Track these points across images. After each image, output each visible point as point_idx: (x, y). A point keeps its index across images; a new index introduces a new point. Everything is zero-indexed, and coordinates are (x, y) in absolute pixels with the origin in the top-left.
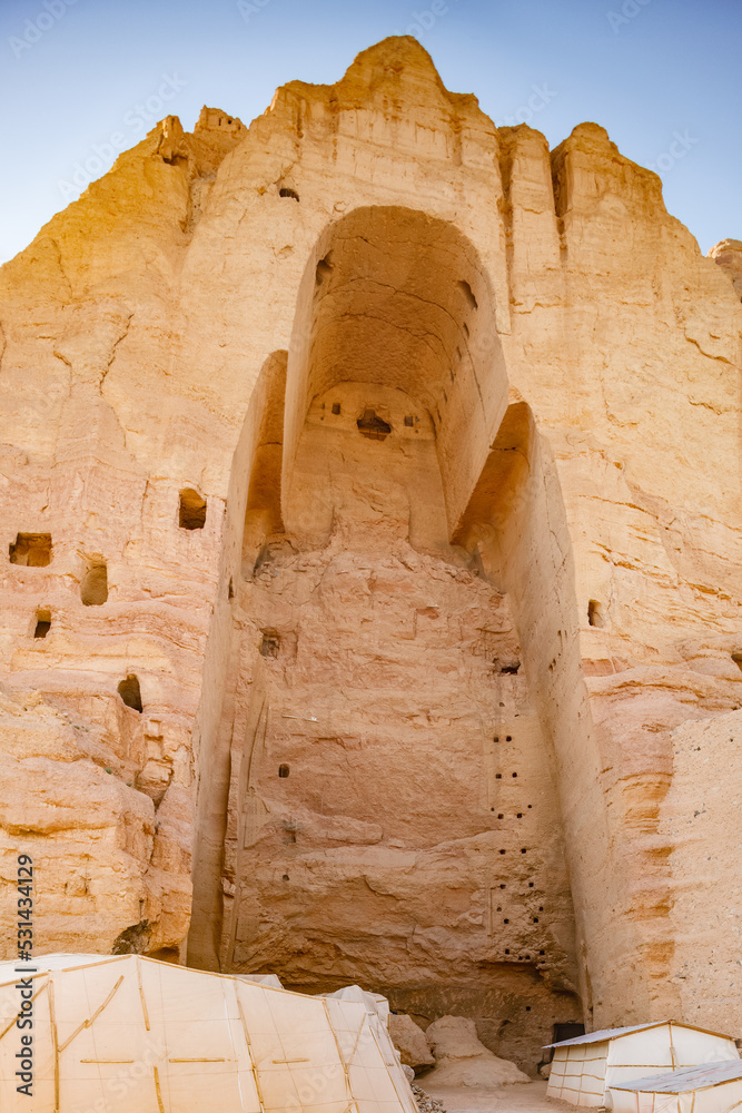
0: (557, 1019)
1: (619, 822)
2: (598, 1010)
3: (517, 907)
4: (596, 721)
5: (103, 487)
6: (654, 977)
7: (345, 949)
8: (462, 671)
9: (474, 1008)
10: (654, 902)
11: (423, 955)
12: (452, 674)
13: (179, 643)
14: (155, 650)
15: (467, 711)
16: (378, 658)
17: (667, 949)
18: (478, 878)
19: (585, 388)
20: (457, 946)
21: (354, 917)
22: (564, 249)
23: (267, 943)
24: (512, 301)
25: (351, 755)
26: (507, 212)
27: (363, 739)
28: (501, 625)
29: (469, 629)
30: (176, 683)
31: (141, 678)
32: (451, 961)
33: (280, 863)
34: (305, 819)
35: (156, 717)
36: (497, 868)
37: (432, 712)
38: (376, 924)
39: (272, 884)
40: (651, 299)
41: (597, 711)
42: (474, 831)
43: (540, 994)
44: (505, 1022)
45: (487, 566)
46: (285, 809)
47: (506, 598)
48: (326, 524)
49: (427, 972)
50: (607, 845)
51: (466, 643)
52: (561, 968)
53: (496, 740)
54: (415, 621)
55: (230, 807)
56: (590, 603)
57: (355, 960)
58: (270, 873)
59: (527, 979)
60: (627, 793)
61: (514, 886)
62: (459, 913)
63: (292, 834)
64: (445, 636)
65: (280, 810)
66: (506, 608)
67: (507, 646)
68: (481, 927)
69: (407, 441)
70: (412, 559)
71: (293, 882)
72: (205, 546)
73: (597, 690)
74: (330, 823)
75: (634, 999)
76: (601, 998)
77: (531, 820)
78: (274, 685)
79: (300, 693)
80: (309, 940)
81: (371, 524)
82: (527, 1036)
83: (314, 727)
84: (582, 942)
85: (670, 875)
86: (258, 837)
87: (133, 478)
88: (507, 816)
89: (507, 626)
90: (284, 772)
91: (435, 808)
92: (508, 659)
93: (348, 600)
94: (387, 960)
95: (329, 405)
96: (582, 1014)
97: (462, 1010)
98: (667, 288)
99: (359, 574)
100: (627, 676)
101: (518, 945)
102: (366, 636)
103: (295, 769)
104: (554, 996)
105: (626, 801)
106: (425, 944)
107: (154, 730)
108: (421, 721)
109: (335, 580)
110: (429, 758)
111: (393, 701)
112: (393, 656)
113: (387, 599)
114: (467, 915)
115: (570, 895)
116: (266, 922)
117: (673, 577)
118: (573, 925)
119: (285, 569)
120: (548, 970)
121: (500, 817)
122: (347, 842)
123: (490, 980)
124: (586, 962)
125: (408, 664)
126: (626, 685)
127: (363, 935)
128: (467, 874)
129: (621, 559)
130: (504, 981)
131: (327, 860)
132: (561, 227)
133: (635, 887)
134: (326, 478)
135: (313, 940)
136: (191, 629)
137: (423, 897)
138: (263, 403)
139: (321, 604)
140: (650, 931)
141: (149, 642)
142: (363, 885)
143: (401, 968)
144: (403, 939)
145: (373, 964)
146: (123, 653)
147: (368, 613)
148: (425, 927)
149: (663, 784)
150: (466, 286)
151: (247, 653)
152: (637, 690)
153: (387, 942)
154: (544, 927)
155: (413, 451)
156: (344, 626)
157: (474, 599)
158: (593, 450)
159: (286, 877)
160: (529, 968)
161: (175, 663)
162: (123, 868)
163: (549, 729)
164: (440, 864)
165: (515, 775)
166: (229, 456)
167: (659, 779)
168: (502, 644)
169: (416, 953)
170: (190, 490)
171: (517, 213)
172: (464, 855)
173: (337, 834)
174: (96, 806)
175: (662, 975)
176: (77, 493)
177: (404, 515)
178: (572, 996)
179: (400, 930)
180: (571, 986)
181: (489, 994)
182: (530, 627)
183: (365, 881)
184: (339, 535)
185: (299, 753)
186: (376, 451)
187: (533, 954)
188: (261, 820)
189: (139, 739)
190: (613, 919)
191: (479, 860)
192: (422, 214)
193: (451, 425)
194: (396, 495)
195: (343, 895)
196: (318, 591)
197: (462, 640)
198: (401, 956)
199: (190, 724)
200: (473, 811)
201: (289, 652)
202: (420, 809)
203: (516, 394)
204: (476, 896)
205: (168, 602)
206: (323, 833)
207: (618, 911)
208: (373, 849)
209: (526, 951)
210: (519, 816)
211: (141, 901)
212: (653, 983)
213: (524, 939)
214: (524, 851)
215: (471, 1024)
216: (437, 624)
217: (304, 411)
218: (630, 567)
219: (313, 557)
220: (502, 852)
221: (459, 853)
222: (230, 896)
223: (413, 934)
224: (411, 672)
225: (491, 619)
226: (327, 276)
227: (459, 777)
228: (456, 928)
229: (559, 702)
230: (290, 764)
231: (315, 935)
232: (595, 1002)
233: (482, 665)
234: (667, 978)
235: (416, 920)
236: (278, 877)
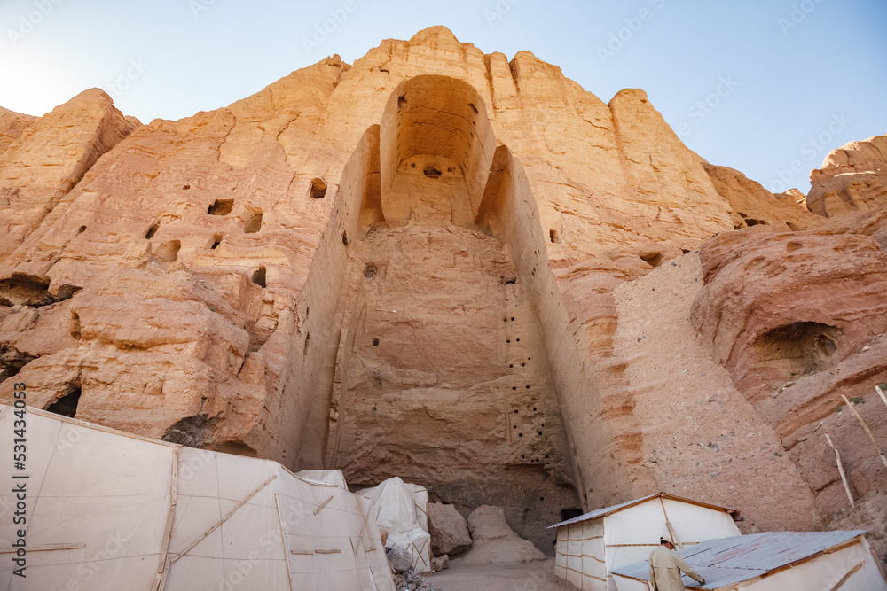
0: (563, 507)
1: (586, 352)
2: (590, 496)
3: (527, 425)
4: (562, 292)
5: (268, 177)
6: (630, 462)
7: (414, 458)
8: (483, 283)
9: (504, 499)
10: (619, 404)
11: (467, 461)
12: (477, 285)
13: (297, 250)
14: (279, 253)
15: (486, 305)
16: (433, 277)
17: (637, 439)
18: (500, 406)
19: (536, 139)
20: (490, 455)
21: (420, 435)
22: (518, 90)
23: (359, 455)
24: (495, 108)
25: (417, 331)
26: (490, 78)
27: (424, 322)
28: (504, 259)
29: (486, 262)
30: (290, 271)
31: (267, 268)
32: (486, 465)
33: (371, 400)
34: (388, 371)
35: (272, 289)
36: (512, 399)
37: (466, 306)
38: (434, 440)
39: (365, 413)
40: (563, 105)
41: (562, 287)
42: (496, 376)
43: (548, 487)
44: (527, 510)
45: (495, 232)
46: (375, 365)
47: (506, 245)
48: (407, 215)
49: (469, 473)
50: (580, 370)
51: (484, 269)
52: (561, 467)
53: (505, 320)
54: (455, 258)
55: (337, 362)
56: (551, 232)
57: (421, 466)
58: (364, 406)
59: (539, 477)
60: (588, 332)
61: (524, 411)
62: (489, 430)
63: (379, 381)
64: (472, 265)
65: (372, 365)
66: (506, 250)
67: (508, 269)
68: (504, 439)
69: (450, 178)
70: (452, 228)
71: (379, 412)
72: (323, 205)
73: (560, 275)
74: (404, 373)
75: (618, 484)
76: (592, 486)
77: (530, 367)
78: (372, 293)
79: (387, 297)
80: (390, 452)
81: (430, 214)
82: (543, 520)
83: (395, 315)
84: (572, 445)
85: (628, 383)
86: (357, 383)
87: (286, 174)
88: (515, 366)
89: (507, 259)
90: (376, 343)
91: (470, 362)
92: (510, 277)
93: (416, 248)
94: (443, 465)
95: (410, 164)
96: (580, 501)
97: (495, 501)
98: (570, 101)
99: (422, 235)
100: (578, 266)
101: (530, 452)
102: (427, 266)
103: (382, 341)
104: (559, 488)
105: (589, 337)
106: (467, 453)
107: (269, 297)
108: (460, 311)
109: (408, 238)
110: (465, 332)
111: (442, 301)
112: (442, 276)
113: (438, 247)
114: (494, 432)
115: (561, 415)
116: (360, 439)
117: (597, 219)
118: (565, 435)
119: (383, 234)
120: (552, 469)
121: (511, 366)
122: (415, 386)
123: (514, 478)
124: (577, 460)
125: (452, 280)
126: (578, 270)
127: (426, 447)
128: (493, 404)
129: (565, 209)
130: (523, 478)
131: (403, 397)
132: (516, 83)
133: (604, 394)
134: (407, 196)
135: (393, 452)
136: (306, 244)
137: (465, 420)
138: (367, 150)
139: (401, 250)
140: (621, 425)
141: (276, 249)
142: (424, 413)
143: (452, 470)
144: (453, 450)
145: (432, 468)
146: (260, 255)
147: (427, 255)
148: (466, 441)
149: (612, 325)
150: (472, 105)
151: (356, 275)
152: (585, 272)
153: (442, 452)
154: (546, 438)
155: (453, 182)
156: (413, 261)
157: (488, 246)
158: (542, 162)
159: (374, 409)
160: (539, 468)
161: (291, 261)
162: (192, 371)
163: (536, 311)
164: (474, 398)
165: (518, 340)
166: (342, 166)
167: (609, 320)
168: (505, 269)
169: (462, 460)
170: (318, 179)
171: (494, 78)
172: (490, 392)
173: (408, 381)
174: (185, 327)
175: (637, 461)
176: (253, 180)
177: (449, 210)
178: (570, 487)
179: (450, 444)
180: (570, 480)
181: (514, 489)
182: (520, 256)
183: (425, 411)
184: (413, 219)
185: (385, 331)
186: (434, 183)
187: (540, 457)
188: (360, 371)
189: (258, 302)
190: (591, 422)
191: (499, 394)
192: (448, 77)
193: (470, 168)
194: (444, 201)
195: (412, 420)
196: (399, 245)
197: (482, 267)
198: (452, 462)
199: (295, 295)
200: (494, 363)
201: (382, 275)
202: (460, 364)
203: (500, 142)
204: (499, 418)
205: (295, 230)
206: (399, 380)
207: (594, 415)
208: (431, 389)
209: (536, 455)
210: (523, 365)
211: (204, 399)
212: (630, 468)
213: (533, 447)
214: (528, 387)
215: (501, 511)
216: (467, 259)
217: (396, 165)
218: (571, 214)
219: (398, 229)
220: (514, 388)
221: (487, 391)
222: (334, 420)
223: (459, 446)
224: (453, 284)
225: (498, 256)
226: (404, 105)
227: (484, 343)
228: (487, 441)
229: (540, 291)
230: (379, 338)
231: (394, 448)
232: (587, 490)
233: (494, 280)
234: (641, 463)
235: (461, 436)
236: (369, 408)
